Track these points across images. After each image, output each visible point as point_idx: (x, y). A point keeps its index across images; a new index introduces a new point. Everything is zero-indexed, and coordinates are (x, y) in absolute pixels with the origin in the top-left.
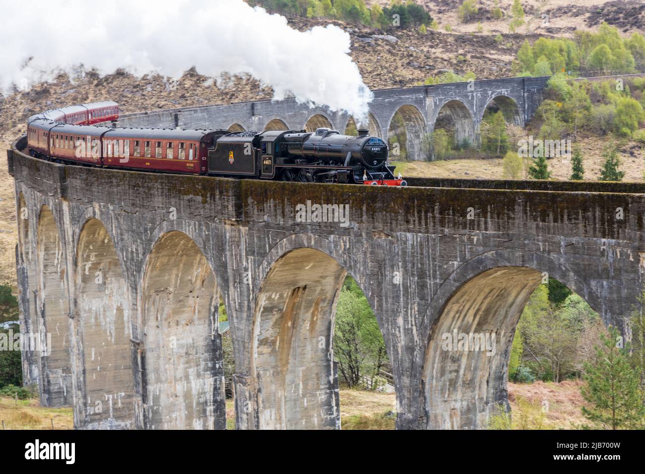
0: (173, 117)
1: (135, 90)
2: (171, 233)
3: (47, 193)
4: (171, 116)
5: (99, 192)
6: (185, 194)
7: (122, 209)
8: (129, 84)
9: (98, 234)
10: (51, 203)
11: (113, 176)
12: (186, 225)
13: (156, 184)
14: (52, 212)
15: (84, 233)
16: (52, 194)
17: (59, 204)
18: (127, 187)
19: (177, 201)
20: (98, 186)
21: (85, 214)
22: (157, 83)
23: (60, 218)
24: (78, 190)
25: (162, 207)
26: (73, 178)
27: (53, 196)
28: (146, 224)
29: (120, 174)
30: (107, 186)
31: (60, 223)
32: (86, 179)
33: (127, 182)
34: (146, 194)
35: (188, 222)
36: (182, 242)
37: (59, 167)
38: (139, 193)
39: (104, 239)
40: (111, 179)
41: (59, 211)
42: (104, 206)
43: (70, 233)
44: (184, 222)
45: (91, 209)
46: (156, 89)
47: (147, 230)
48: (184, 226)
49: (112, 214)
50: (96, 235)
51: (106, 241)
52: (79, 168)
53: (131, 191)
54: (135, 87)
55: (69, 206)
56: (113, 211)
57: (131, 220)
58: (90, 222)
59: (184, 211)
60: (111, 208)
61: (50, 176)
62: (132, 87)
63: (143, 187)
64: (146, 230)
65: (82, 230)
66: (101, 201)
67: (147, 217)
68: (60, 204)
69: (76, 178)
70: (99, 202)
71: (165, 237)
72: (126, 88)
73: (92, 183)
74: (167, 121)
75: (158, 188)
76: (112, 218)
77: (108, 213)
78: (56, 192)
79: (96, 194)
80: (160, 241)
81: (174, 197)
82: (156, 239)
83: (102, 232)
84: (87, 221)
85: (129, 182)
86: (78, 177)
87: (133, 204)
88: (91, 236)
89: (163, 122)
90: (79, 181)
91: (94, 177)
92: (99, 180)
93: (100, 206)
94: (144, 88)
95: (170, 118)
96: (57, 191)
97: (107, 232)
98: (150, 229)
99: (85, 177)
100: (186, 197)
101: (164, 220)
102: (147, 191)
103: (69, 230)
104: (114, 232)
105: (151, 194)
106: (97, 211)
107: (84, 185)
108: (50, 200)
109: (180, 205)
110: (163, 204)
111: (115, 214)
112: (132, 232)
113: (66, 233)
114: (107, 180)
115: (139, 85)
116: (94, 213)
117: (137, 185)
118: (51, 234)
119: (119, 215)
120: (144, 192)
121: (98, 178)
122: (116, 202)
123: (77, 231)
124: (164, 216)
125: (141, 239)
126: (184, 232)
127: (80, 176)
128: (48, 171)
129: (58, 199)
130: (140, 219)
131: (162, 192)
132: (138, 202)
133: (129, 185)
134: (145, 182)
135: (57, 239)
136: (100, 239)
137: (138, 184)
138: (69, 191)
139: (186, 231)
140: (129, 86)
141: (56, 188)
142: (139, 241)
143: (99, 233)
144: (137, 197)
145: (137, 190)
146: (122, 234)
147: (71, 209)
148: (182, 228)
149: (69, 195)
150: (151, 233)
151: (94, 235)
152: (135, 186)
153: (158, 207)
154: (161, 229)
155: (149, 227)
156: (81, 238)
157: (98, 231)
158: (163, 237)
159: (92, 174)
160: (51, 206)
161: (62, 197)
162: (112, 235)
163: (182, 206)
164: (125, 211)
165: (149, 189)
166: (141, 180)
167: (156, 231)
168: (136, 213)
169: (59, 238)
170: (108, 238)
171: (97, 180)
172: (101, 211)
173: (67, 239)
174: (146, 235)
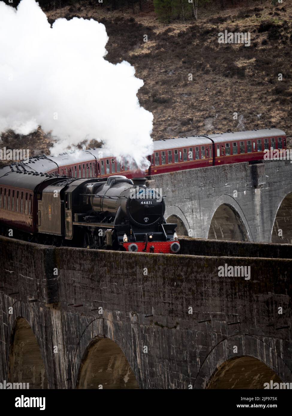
0: (249, 171)
1: (184, 128)
2: (237, 360)
3: (26, 298)
4: (246, 170)
5: (112, 292)
6: (260, 292)
7: (152, 321)
8: (174, 119)
9: (113, 367)
10: (32, 314)
11: (136, 263)
12: (261, 345)
13: (211, 275)
14: (34, 330)
15: (88, 364)
16: (33, 298)
17: (45, 316)
18: (160, 281)
19: (247, 303)
20: (111, 281)
21: (89, 332)
22: (223, 116)
23: (46, 339)
24: (77, 289)
25: (221, 316)
26: (69, 269)
27: (35, 301)
28: (193, 346)
29: (148, 259)
30: (126, 281)
31: (47, 349)
32: (91, 270)
33: (160, 274)
34: (193, 294)
35: (266, 341)
36: (257, 378)
37: (44, 251)
38: (181, 292)
39: (123, 376)
40: (132, 268)
41: (46, 327)
42: (121, 316)
43: (64, 365)
44: (258, 341)
45: (98, 323)
46: (220, 126)
47: (195, 357)
48: (258, 347)
49: (136, 330)
50: (109, 369)
51: (126, 379)
52: (79, 251)
53: (167, 288)
54: (184, 123)
55: (62, 318)
56: (137, 323)
57: (168, 338)
58: (98, 345)
59: (258, 322)
60: (133, 319)
61: (29, 266)
62: (179, 123)
63: (188, 281)
64: (193, 356)
65: (83, 360)
66: (116, 307)
67: (194, 333)
68: (47, 316)
69: (74, 269)
70: (112, 310)
71: (227, 368)
72: (169, 125)
73: (101, 277)
74: (237, 179)
75: (213, 282)
76: (134, 337)
77: (128, 329)
78: (40, 295)
79: (107, 295)
80: (218, 375)
81: (241, 297)
82: (212, 372)
83: (119, 363)
84: (93, 344)
85: (163, 274)
86: (77, 266)
87: (171, 312)
88: (101, 371)
89: (232, 179)
90: (78, 274)
91: (105, 266)
92: (114, 271)
93: (114, 316)
94: (201, 124)
95: (244, 173)
96: (41, 291)
97: (126, 364)
98: (200, 354)
99: (90, 266)
100: (262, 297)
101: (224, 338)
102: (194, 288)
103: (62, 361)
104: (138, 360)
105: (201, 294)
106: (109, 324)
107: (87, 281)
108: (30, 309)
109: (251, 311)
110: (222, 310)
111: (141, 330)
112: (170, 360)
113: (57, 366)
114: (125, 271)
115: (192, 120)
116: (105, 328)
117: (178, 278)
118: (34, 369)
119: (147, 331)
120: (190, 289)
121: (111, 267)
122: (142, 308)
123: (76, 361)
124: (224, 331)
125: (186, 373)
126: (260, 358)
127: (80, 264)
128: (27, 258)
129: (43, 306)
130: (182, 337)
131: (221, 289)
132: (180, 307)
133: (164, 279)
134: (192, 272)
135: (43, 378)
136: (116, 375)
137: (179, 276)
138: (63, 291)
139: (262, 357)
140: (175, 122)
141: (39, 287)
142: (181, 376)
143: (114, 364)
144: (177, 298)
145: (177, 286)
146: (151, 365)
147: (66, 324)
148: (255, 351)
149: (61, 299)
150: (202, 362)
151: (105, 369)
152: (173, 280)
153: (215, 316)
154: (219, 355)
155: (198, 351)
156: (83, 373)
157: (111, 361)
158: (223, 368)
159: (101, 260)
160: (31, 319)
161: (50, 302)
162: (136, 366)
163: (255, 312)
164: (156, 324)
165: (199, 283)
166: (185, 269)
167: (211, 357)
168: (175, 327)
169: (45, 376)
170: (128, 373)
171: (109, 271)
172: (116, 325)
173: (58, 376)
174: (193, 366)
